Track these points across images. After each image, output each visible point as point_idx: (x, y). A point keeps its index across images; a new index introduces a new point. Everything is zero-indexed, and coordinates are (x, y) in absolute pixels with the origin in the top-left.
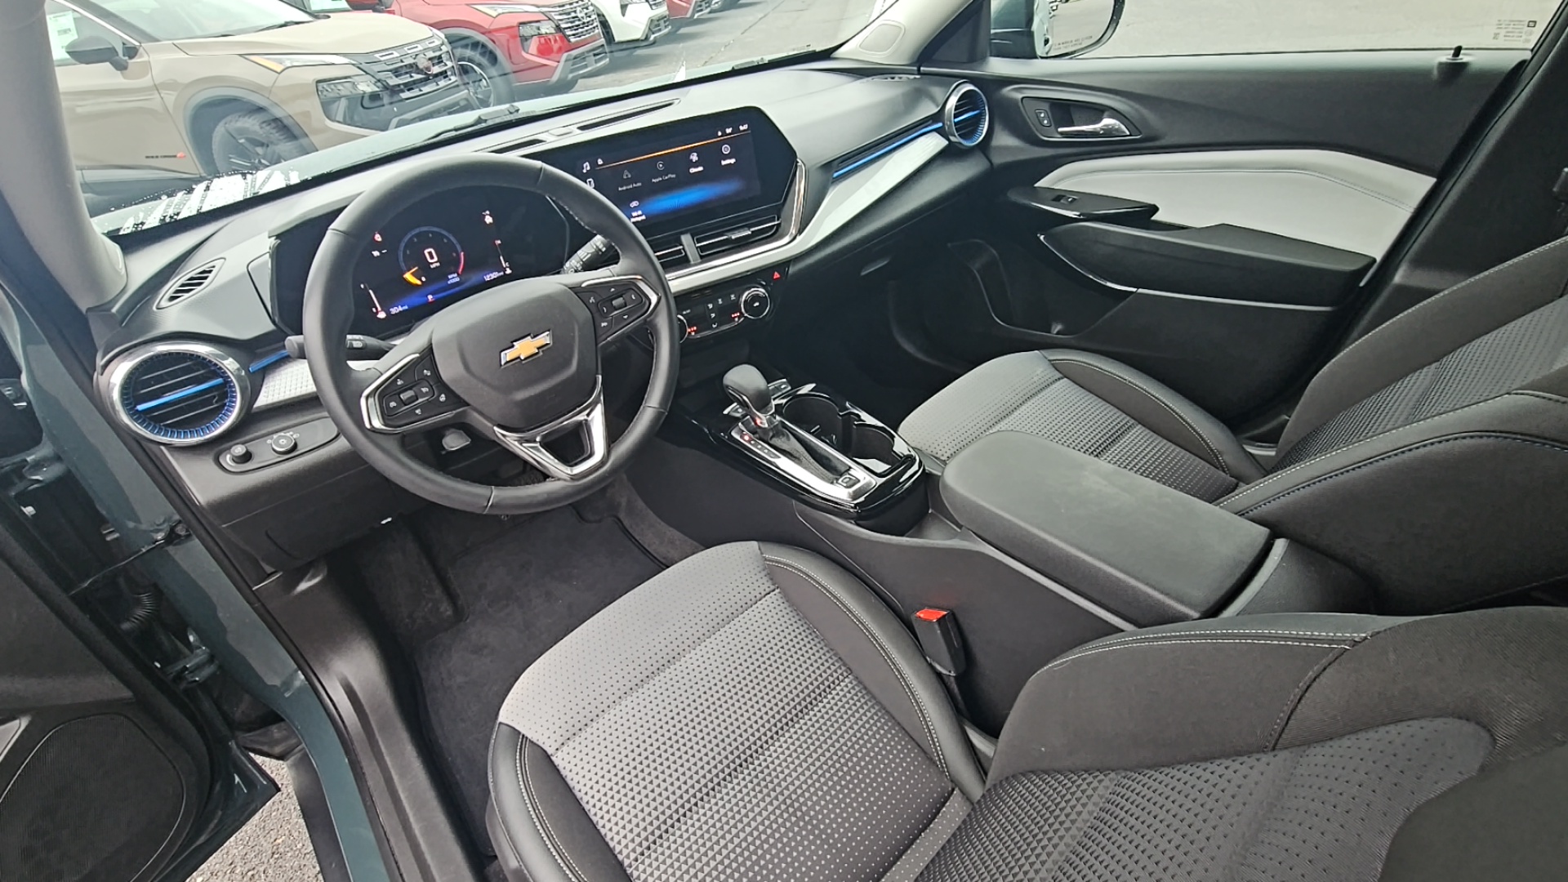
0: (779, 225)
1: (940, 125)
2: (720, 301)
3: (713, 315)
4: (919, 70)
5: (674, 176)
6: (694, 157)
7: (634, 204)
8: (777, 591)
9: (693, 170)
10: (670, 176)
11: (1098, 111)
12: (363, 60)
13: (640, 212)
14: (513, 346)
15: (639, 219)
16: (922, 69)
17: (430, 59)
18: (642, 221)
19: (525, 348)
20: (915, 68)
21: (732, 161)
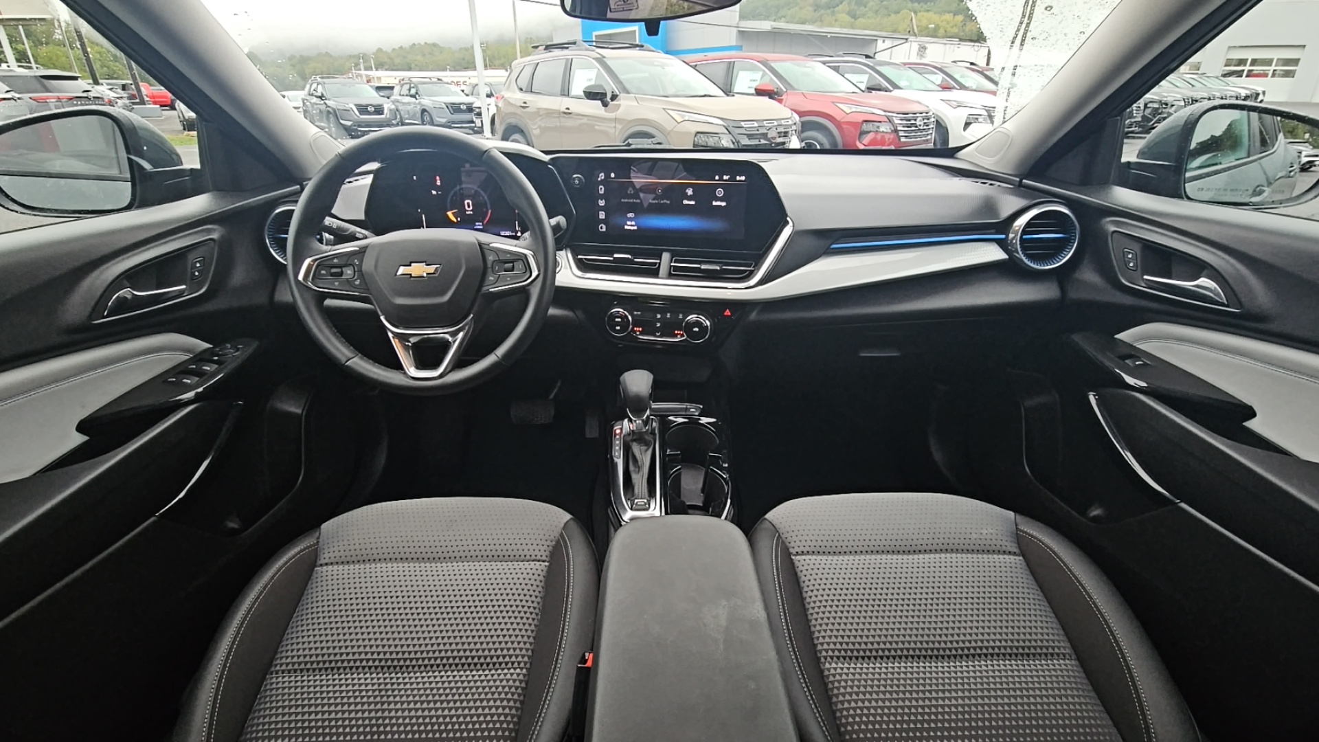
0: (753, 271)
1: (1003, 236)
2: (668, 316)
3: (658, 325)
4: (1021, 181)
5: (668, 202)
6: (690, 192)
7: (631, 215)
8: (547, 564)
9: (686, 202)
10: (665, 201)
11: (1197, 267)
12: (732, 124)
13: (633, 223)
14: (410, 265)
15: (632, 228)
16: (1024, 181)
17: (779, 133)
18: (634, 230)
19: (419, 270)
20: (1018, 179)
21: (724, 204)
